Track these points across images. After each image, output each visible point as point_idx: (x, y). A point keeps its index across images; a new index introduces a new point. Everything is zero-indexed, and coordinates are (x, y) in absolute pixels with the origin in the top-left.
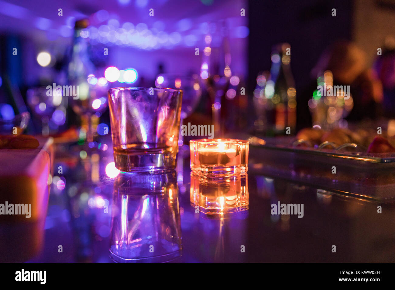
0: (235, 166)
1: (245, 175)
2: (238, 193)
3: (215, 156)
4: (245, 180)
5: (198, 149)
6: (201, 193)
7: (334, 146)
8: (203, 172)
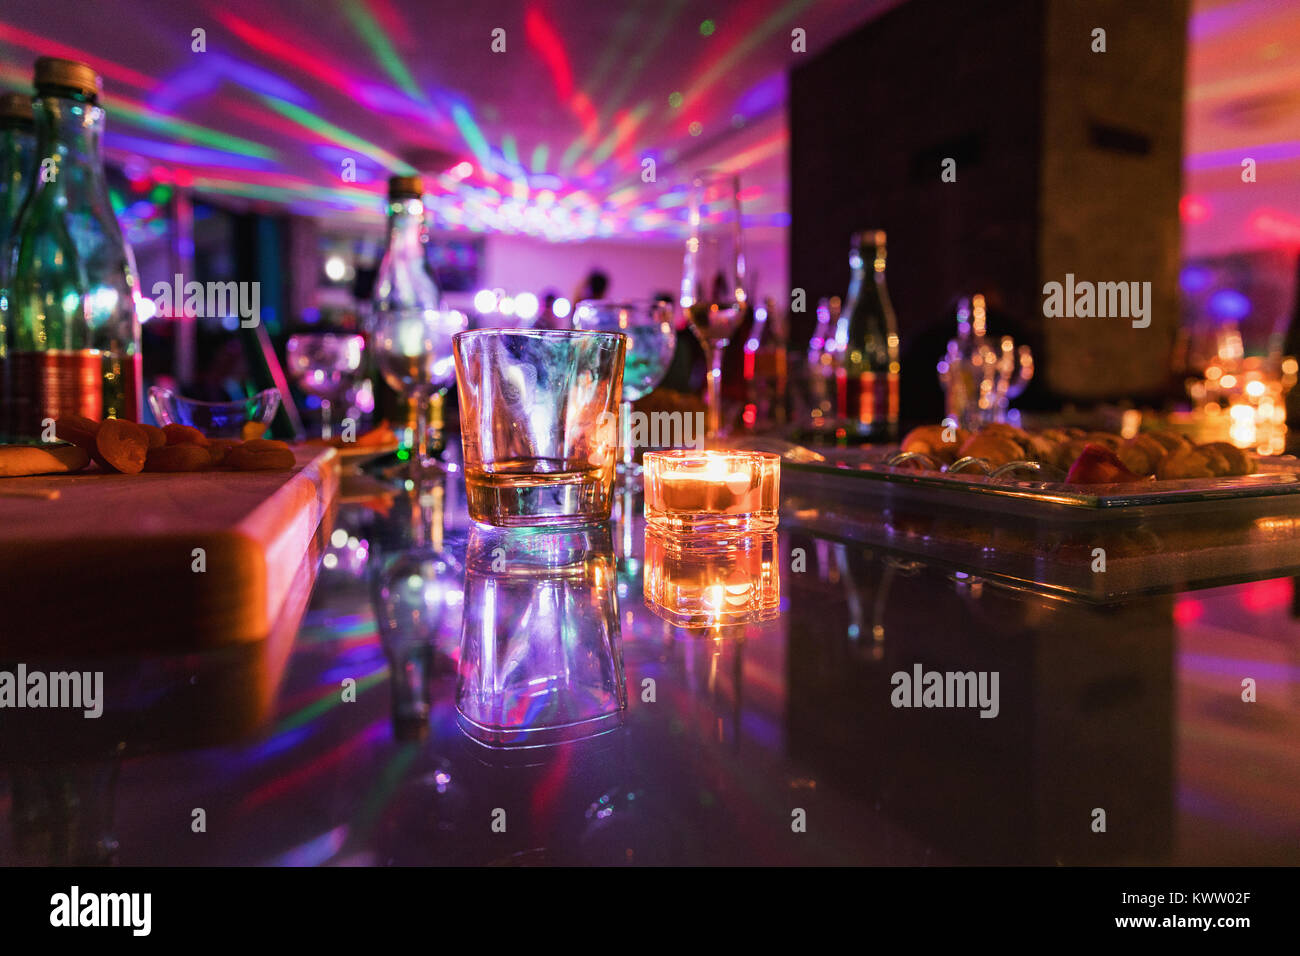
0: (748, 514)
1: (770, 535)
2: (755, 575)
3: (700, 490)
4: (771, 548)
5: (660, 473)
6: (667, 579)
7: (985, 465)
8: (671, 527)
